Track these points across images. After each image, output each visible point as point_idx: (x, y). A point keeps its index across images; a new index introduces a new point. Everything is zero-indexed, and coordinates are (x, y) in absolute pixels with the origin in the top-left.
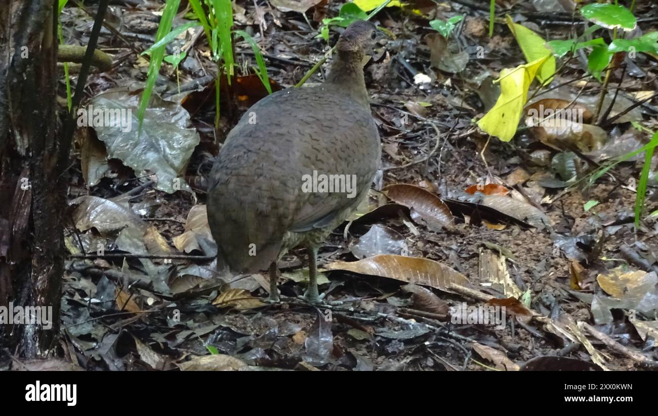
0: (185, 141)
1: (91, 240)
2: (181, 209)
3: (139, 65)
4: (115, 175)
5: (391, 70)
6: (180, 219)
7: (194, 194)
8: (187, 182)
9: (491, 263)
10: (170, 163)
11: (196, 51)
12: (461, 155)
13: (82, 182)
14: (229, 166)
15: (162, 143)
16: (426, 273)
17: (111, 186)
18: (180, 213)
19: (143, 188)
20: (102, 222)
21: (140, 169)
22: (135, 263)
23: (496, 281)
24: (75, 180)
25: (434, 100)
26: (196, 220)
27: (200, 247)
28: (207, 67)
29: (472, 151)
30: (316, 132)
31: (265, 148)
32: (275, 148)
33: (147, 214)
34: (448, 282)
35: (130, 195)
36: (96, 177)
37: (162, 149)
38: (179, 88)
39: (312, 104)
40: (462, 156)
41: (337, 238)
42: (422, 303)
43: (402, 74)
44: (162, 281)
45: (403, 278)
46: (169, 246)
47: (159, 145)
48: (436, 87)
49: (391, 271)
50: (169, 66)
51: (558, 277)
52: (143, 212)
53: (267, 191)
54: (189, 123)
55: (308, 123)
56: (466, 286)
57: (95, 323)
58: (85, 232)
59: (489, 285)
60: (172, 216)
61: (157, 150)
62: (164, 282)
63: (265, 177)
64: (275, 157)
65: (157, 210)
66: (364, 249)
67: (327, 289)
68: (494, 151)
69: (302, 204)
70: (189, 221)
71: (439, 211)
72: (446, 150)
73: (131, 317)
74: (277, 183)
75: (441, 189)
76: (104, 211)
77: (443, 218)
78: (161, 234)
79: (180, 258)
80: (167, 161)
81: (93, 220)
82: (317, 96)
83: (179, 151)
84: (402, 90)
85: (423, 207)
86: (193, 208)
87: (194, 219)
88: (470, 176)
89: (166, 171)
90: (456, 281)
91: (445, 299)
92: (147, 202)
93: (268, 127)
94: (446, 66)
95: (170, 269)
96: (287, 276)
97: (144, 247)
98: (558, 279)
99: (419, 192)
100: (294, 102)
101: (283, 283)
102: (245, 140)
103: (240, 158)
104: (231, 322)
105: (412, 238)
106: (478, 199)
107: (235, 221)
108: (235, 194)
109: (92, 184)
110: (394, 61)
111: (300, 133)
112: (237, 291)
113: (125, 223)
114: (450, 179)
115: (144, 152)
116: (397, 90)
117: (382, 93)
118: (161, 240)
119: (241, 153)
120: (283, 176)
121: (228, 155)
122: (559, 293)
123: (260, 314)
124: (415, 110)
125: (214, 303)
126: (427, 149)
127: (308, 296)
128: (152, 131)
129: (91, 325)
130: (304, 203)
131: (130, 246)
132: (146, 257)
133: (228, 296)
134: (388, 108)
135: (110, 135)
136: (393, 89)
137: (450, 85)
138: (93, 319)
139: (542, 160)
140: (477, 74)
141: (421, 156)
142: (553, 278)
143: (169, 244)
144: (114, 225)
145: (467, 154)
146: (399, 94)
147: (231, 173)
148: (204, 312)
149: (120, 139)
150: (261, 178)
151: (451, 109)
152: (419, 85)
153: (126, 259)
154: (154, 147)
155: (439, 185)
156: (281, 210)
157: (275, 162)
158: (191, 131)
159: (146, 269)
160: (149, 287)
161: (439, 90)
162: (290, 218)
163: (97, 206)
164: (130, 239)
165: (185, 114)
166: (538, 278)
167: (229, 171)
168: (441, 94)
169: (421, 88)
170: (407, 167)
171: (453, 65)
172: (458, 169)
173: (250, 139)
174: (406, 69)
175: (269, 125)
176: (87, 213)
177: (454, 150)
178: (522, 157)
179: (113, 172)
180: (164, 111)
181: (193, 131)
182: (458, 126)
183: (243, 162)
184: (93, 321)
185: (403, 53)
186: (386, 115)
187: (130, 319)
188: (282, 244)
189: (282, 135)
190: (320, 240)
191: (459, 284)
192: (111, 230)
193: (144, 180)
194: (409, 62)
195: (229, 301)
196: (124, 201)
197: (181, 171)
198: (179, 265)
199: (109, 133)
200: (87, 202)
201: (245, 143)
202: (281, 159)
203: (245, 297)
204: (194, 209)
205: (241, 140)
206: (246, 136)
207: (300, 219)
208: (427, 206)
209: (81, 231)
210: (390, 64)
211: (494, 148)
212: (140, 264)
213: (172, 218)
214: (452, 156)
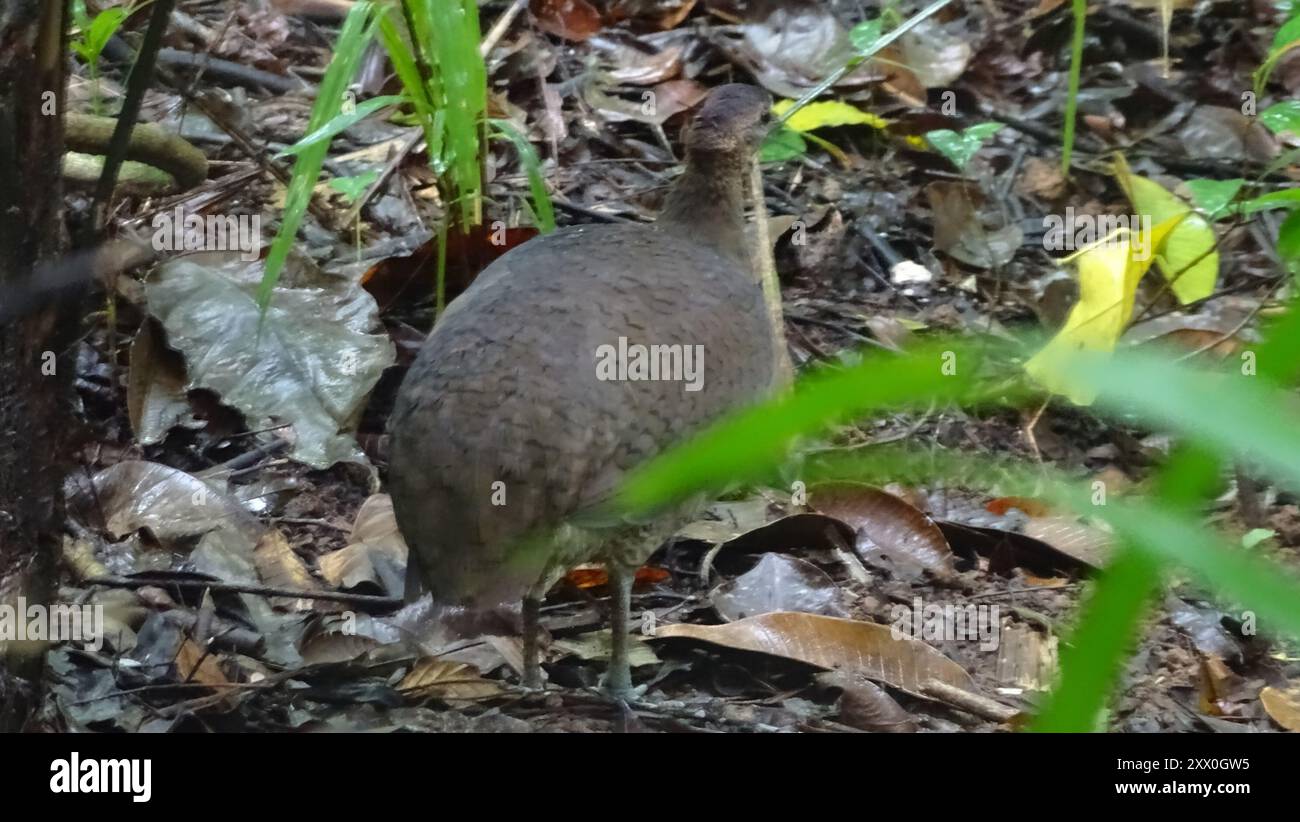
0: (363, 360)
1: (136, 554)
2: (344, 503)
3: (277, 205)
4: (201, 424)
5: (842, 250)
6: (339, 523)
7: (374, 472)
8: (360, 444)
9: (1025, 649)
10: (325, 405)
11: (404, 179)
12: (984, 435)
13: (126, 437)
14: (443, 370)
15: (311, 361)
16: (876, 656)
17: (192, 446)
18: (341, 511)
19: (261, 456)
20: (163, 517)
21: (258, 414)
22: (229, 602)
23: (1031, 686)
24: (113, 433)
25: (934, 316)
26: (375, 524)
27: (378, 577)
28: (428, 218)
29: (1009, 428)
30: (636, 311)
31: (524, 337)
32: (546, 339)
33: (266, 509)
34: (923, 676)
35: (231, 467)
36: (158, 427)
37: (311, 375)
38: (359, 253)
39: (632, 253)
40: (988, 438)
41: (686, 581)
42: (860, 711)
43: (866, 259)
44: (287, 643)
45: (824, 663)
46: (309, 576)
47: (305, 365)
48: (940, 291)
49: (797, 648)
50: (344, 211)
51: (1174, 688)
52: (258, 505)
53: (526, 427)
54: (375, 323)
55: (621, 292)
56: (963, 688)
57: (125, 702)
58: (124, 538)
59: (1016, 692)
60: (324, 516)
61: (299, 376)
62: (291, 646)
63: (522, 396)
64: (545, 357)
65: (288, 500)
66: (742, 604)
67: (652, 677)
68: (1058, 430)
69: (599, 465)
70: (358, 526)
71: (923, 542)
72: (951, 420)
73: (206, 695)
74: (546, 412)
75: (932, 503)
76: (171, 494)
77: (927, 556)
78: (295, 550)
79: (330, 599)
80: (321, 400)
81: (145, 513)
82: (643, 239)
83: (346, 382)
84: (864, 295)
85: (888, 531)
86: (370, 498)
87: (370, 522)
88: (1001, 481)
89: (314, 422)
90: (941, 676)
91: (915, 712)
92: (268, 482)
93: (533, 295)
94: (970, 253)
95: (306, 621)
96: (565, 646)
97: (254, 574)
98: (1174, 692)
99: (879, 500)
100: (591, 247)
101: (555, 660)
102: (479, 320)
103: (466, 356)
104: (430, 721)
105: (855, 590)
106: (1014, 525)
107: (449, 490)
108: (452, 432)
109: (148, 440)
110: (851, 232)
111: (602, 310)
112: (450, 666)
113: (216, 523)
114: (956, 485)
115: (269, 380)
116: (852, 294)
117: (819, 298)
118: (292, 562)
119: (470, 346)
120: (561, 398)
121: (442, 348)
122: (1172, 720)
123: (495, 711)
124: (890, 335)
125: (398, 689)
126: (909, 416)
127: (608, 685)
128: (290, 336)
129: (117, 705)
130: (605, 463)
131: (223, 567)
132: (256, 592)
133: (431, 676)
134: (829, 327)
135: (198, 341)
136: (843, 291)
137: (975, 290)
138: (121, 692)
139: (1166, 453)
140: (1039, 275)
141: (895, 429)
142: (1162, 688)
143: (311, 572)
144: (190, 525)
145: (997, 434)
146: (856, 302)
147: (446, 385)
148: (371, 702)
149: (219, 349)
150: (512, 400)
151: (970, 338)
152: (904, 286)
153: (211, 593)
154: (291, 368)
155: (930, 493)
156: (553, 473)
157: (545, 368)
158: (377, 340)
159: (253, 619)
160: (255, 651)
161: (947, 298)
162: (571, 492)
163: (155, 483)
164: (224, 553)
165: (368, 303)
166: (1128, 687)
167: (442, 383)
168: (951, 304)
169: (909, 292)
170: (859, 450)
171: (985, 252)
172: (976, 464)
173: (492, 317)
174: (876, 251)
175: (536, 290)
176: (131, 499)
177: (969, 422)
178: (1119, 445)
179: (197, 418)
180: (321, 295)
181: (382, 339)
182: (981, 374)
183: (474, 363)
184: (121, 696)
185: (874, 219)
186: (823, 344)
187: (204, 699)
188: (551, 552)
189: (563, 312)
190: (634, 559)
191: (949, 682)
192: (184, 536)
193: (264, 440)
194: (887, 239)
195: (433, 684)
196: (219, 478)
197: (347, 420)
198: (328, 614)
199: (197, 336)
200: (133, 476)
201: (480, 326)
202: (558, 361)
203: (468, 678)
204: (370, 501)
205: (471, 321)
206: (484, 311)
207: (594, 497)
208: (898, 530)
209: (118, 535)
210: (840, 238)
211: (1059, 422)
212: (241, 606)
213: (322, 520)
214: (963, 435)
